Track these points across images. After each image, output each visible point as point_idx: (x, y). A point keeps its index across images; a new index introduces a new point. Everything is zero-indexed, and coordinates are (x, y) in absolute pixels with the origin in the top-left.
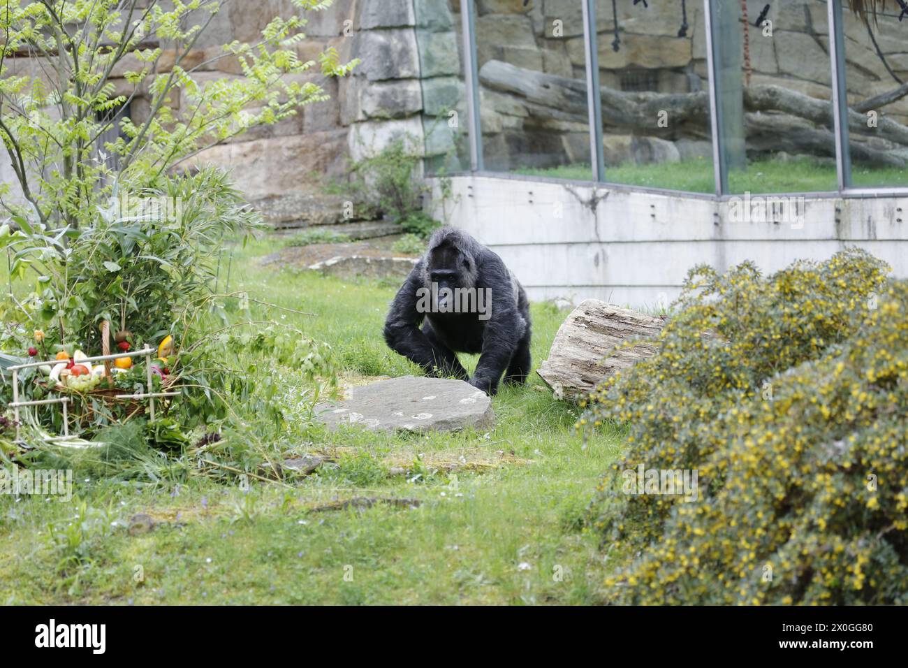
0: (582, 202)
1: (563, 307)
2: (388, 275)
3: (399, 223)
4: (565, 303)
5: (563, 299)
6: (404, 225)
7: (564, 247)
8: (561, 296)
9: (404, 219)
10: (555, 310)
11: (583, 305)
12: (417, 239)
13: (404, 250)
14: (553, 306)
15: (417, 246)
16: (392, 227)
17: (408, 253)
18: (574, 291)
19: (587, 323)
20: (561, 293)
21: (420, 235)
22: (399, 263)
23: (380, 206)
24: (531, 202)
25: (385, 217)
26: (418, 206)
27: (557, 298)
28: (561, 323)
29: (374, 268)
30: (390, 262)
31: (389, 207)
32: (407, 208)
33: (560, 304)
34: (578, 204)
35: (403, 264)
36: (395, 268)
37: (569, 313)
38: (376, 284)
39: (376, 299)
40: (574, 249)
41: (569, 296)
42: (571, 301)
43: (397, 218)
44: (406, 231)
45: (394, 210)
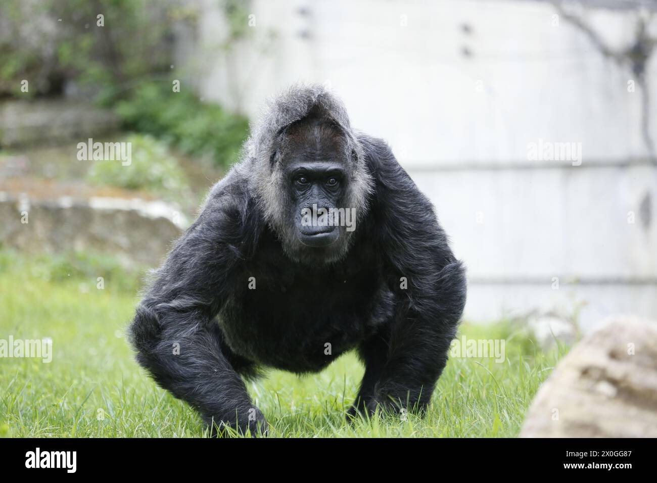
0: (606, 53)
1: (551, 338)
2: (80, 246)
3: (110, 104)
4: (558, 327)
5: (552, 314)
6: (125, 110)
7: (555, 176)
8: (546, 306)
9: (124, 96)
10: (529, 347)
11: (603, 335)
12: (159, 149)
13: (124, 178)
14: (522, 333)
15: (156, 170)
16: (92, 117)
17: (133, 187)
18: (582, 294)
19: (614, 382)
20: (545, 299)
21: (169, 139)
22: (109, 216)
23: (56, 58)
24: (467, 53)
25: (71, 89)
26: (159, 59)
27: (534, 313)
28: (543, 379)
29: (41, 229)
30: (84, 214)
31: (82, 62)
32: (133, 64)
33: (543, 329)
34: (595, 60)
35: (121, 219)
36: (98, 228)
37: (563, 353)
38: (42, 271)
39: (46, 314)
40: (583, 182)
41: (569, 308)
42: (572, 320)
43: (104, 93)
44: (129, 127)
45: (95, 70)
